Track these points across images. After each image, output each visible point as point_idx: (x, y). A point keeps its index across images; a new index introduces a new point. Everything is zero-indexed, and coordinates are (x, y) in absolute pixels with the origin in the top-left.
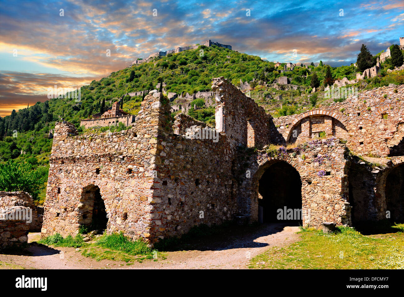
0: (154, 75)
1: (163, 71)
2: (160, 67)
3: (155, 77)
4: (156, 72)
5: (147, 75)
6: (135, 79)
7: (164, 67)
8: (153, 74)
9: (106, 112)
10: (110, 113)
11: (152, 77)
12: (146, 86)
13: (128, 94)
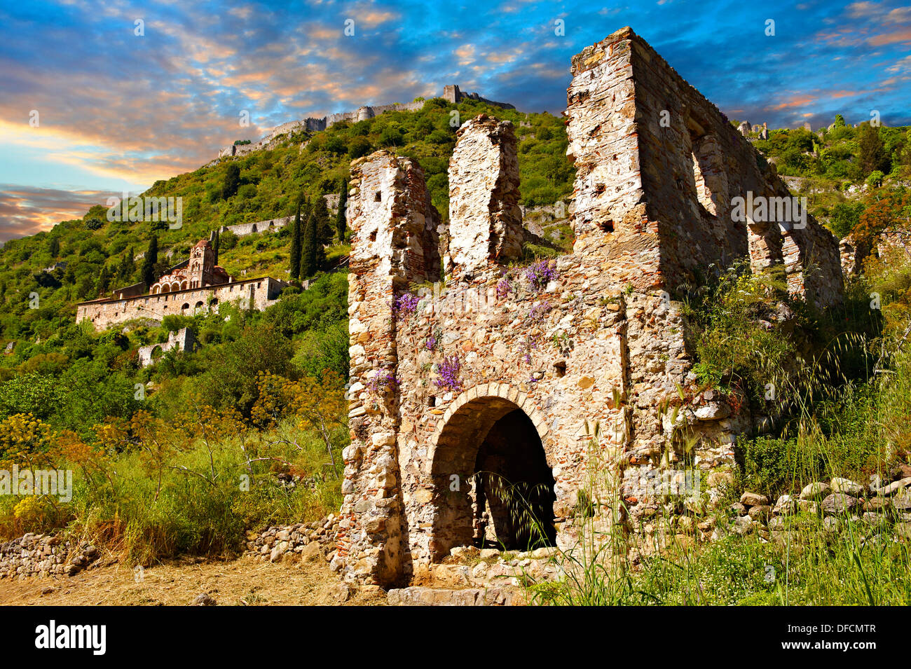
0: (305, 173)
1: (332, 165)
2: (320, 152)
3: (309, 181)
4: (311, 166)
5: (279, 176)
6: (243, 189)
7: (335, 154)
8: (302, 172)
9: (167, 277)
10: (181, 278)
11: (298, 182)
12: (285, 204)
13: (225, 229)
